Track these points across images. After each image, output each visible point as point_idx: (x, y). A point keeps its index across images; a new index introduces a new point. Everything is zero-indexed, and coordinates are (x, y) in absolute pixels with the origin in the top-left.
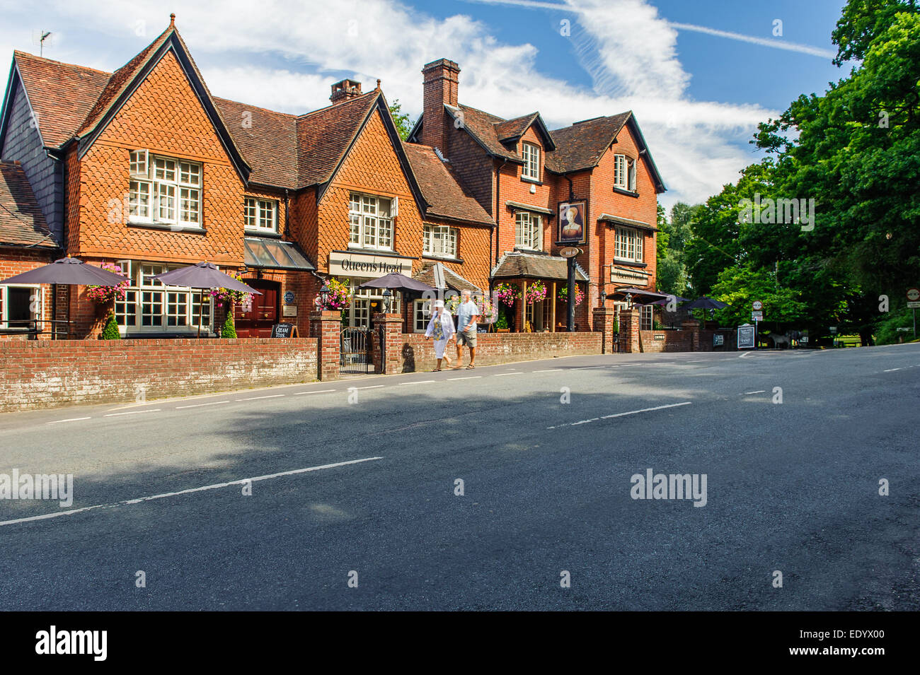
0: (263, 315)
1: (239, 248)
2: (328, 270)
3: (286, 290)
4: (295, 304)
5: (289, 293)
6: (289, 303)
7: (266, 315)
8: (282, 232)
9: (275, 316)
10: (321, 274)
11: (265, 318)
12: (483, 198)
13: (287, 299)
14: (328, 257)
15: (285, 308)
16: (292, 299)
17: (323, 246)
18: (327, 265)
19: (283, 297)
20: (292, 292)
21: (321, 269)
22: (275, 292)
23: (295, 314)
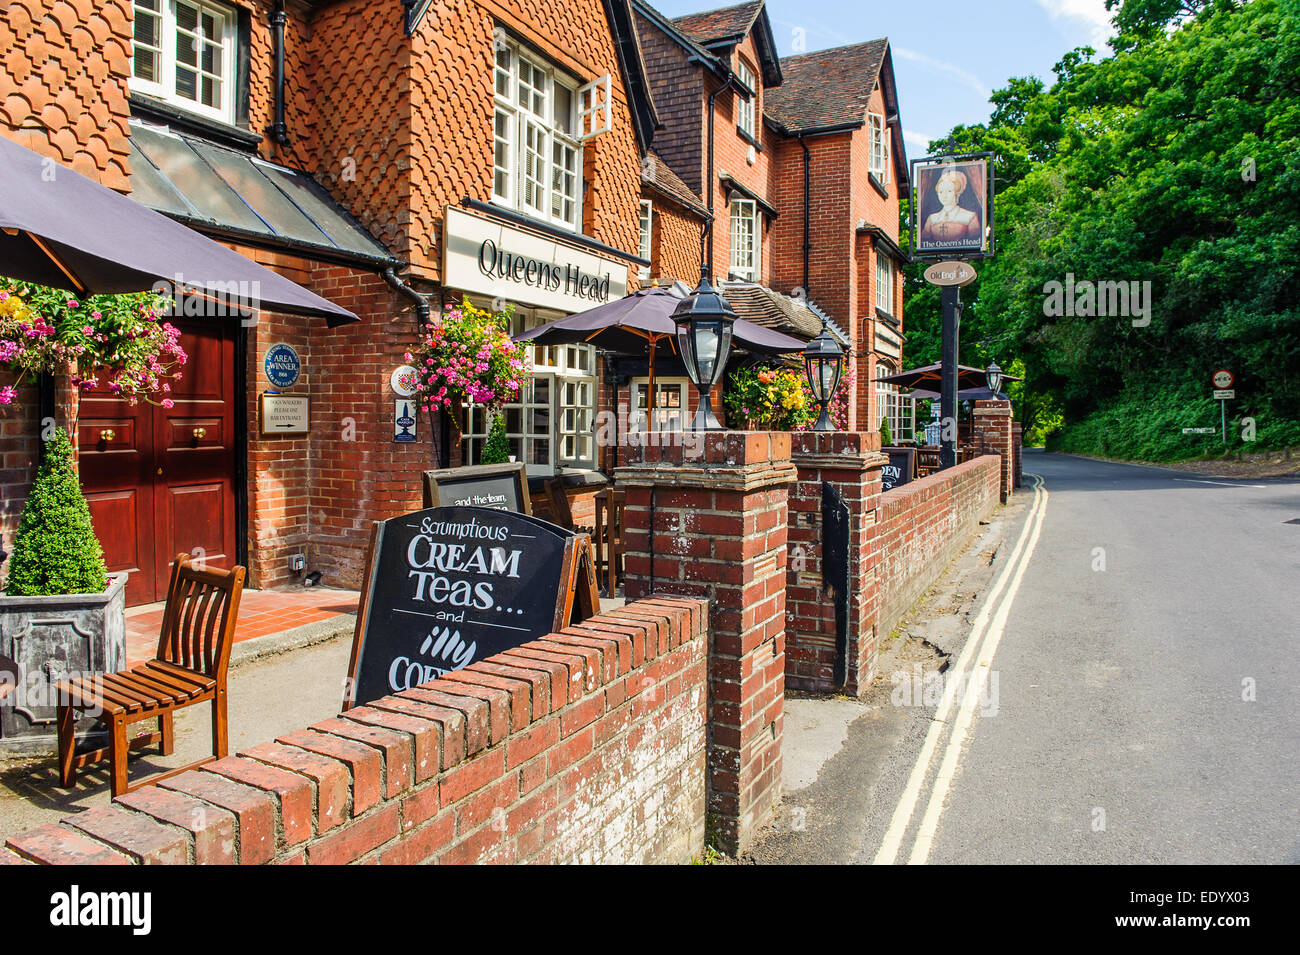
0: (188, 431)
1: (104, 118)
2: (441, 271)
3: (273, 339)
4: (300, 391)
5: (282, 352)
6: (284, 385)
7: (200, 432)
8: (261, 127)
9: (229, 433)
10: (417, 281)
11: (195, 442)
12: (679, 156)
13: (275, 372)
14: (440, 226)
15: (269, 404)
16: (291, 374)
17: (423, 185)
18: (438, 253)
19: (261, 364)
20: (292, 348)
21: (420, 265)
22: (229, 346)
23: (302, 426)
